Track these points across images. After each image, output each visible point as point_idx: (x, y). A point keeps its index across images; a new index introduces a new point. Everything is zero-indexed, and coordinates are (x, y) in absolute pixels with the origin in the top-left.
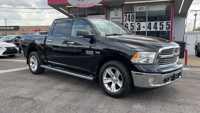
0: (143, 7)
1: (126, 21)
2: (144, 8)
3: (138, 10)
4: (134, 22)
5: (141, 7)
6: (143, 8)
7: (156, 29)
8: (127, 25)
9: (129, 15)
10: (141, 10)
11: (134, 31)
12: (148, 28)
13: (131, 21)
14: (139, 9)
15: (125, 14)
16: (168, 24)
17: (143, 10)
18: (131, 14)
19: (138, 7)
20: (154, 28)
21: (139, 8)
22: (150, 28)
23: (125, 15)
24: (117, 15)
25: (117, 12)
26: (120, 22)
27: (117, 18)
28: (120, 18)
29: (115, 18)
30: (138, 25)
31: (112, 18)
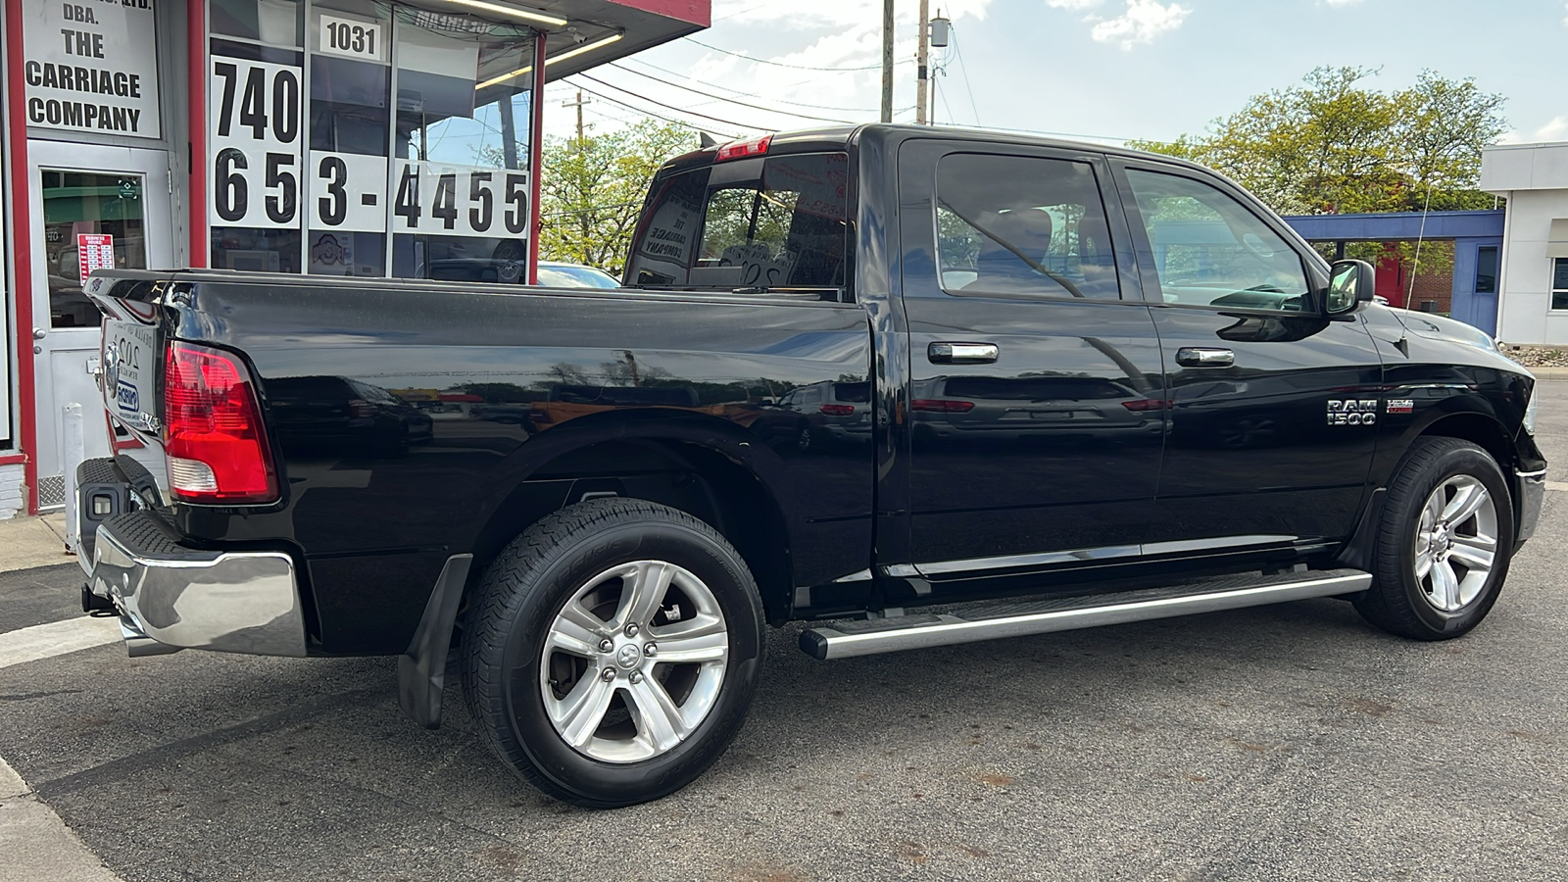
0: (367, 27)
1: (224, 130)
2: (371, 33)
3: (325, 48)
4: (292, 148)
5: (352, 24)
6: (366, 38)
7: (449, 224)
8: (232, 170)
9: (256, 76)
10: (350, 53)
11: (293, 224)
12: (400, 210)
13: (269, 130)
14: (339, 37)
15: (216, 59)
16: (516, 187)
17: (365, 55)
18: (271, 70)
19: (330, 20)
20: (437, 212)
21: (332, 27)
22: (412, 213)
23: (221, 69)
24: (97, 47)
25: (89, 10)
26: (134, 129)
27: (89, 80)
28: (128, 83)
29: (73, 78)
30: (324, 172)
31: (38, 70)
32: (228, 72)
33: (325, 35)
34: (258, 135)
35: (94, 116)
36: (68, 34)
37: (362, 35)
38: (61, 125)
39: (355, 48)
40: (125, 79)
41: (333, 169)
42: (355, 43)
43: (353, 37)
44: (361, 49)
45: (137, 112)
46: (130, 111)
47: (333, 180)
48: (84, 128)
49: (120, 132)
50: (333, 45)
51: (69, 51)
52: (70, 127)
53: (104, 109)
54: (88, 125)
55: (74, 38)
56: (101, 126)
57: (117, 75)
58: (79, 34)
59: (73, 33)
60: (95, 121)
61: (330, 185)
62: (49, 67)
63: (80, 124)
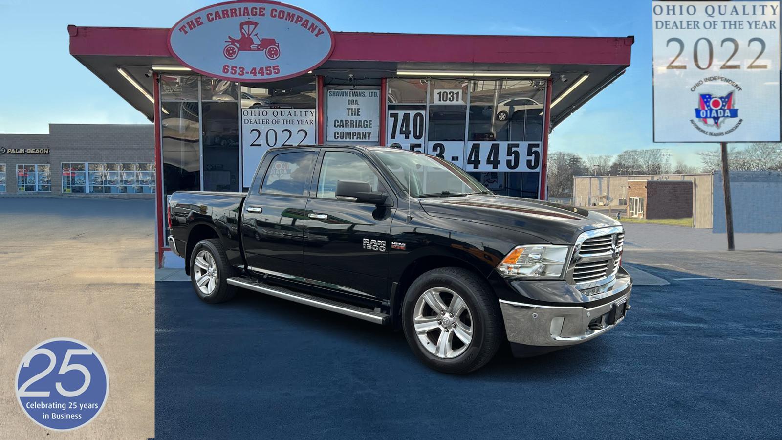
0: (455, 91)
1: (393, 137)
2: (458, 94)
3: (436, 102)
4: (420, 141)
5: (448, 91)
6: (455, 96)
7: (495, 167)
9: (406, 117)
10: (448, 103)
12: (470, 162)
13: (411, 136)
14: (442, 96)
15: (390, 112)
16: (534, 149)
17: (455, 102)
18: (412, 113)
19: (439, 91)
20: (489, 162)
21: (440, 94)
22: (476, 163)
23: (392, 115)
24: (358, 112)
25: (356, 100)
26: (369, 139)
27: (355, 124)
28: (368, 123)
29: (349, 124)
30: (435, 149)
31: (338, 122)
32: (395, 116)
33: (436, 97)
34: (407, 137)
35: (355, 135)
36: (348, 109)
37: (453, 95)
38: (344, 140)
39: (450, 100)
40: (367, 122)
41: (439, 148)
42: (450, 98)
43: (449, 96)
44: (453, 100)
45: (370, 133)
46: (368, 133)
47: (438, 152)
48: (352, 140)
49: (364, 140)
50: (440, 100)
51: (349, 115)
52: (347, 140)
53: (359, 133)
54: (353, 139)
55: (350, 110)
56: (357, 139)
57: (364, 121)
58: (352, 109)
59: (350, 109)
60: (355, 137)
61: (437, 154)
62: (342, 121)
63: (350, 139)
